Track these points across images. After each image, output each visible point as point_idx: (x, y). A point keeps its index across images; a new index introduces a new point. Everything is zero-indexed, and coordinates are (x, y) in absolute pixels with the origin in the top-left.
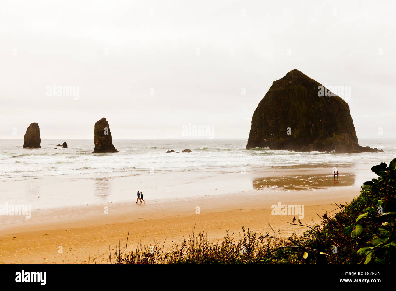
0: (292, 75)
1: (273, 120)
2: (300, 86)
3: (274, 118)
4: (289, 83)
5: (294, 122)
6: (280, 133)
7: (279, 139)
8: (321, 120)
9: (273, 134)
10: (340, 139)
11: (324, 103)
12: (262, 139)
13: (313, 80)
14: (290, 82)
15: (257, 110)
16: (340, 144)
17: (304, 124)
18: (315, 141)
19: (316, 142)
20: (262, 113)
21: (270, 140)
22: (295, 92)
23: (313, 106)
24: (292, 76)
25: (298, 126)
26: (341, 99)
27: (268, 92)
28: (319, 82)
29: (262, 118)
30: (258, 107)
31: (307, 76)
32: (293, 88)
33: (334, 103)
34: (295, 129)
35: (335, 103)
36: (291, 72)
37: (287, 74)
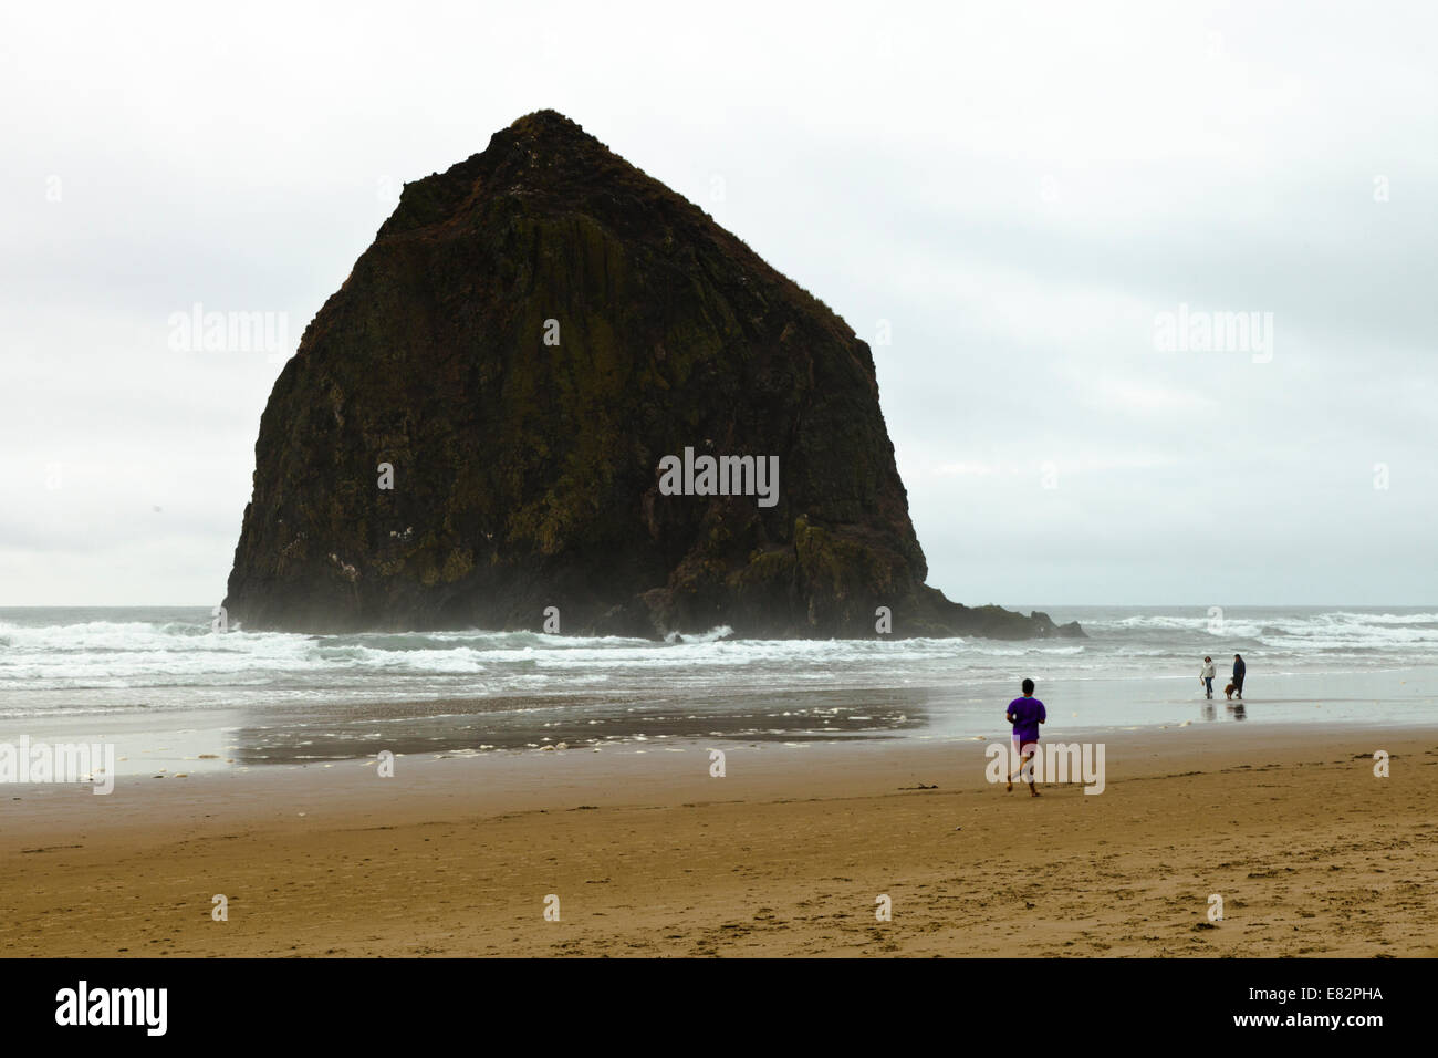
0: (528, 146)
1: (406, 439)
2: (582, 216)
3: (409, 422)
4: (510, 198)
5: (543, 450)
6: (447, 523)
7: (440, 562)
8: (708, 441)
9: (401, 531)
10: (835, 552)
11: (727, 329)
12: (329, 562)
13: (657, 186)
14: (516, 190)
15: (292, 366)
16: (836, 586)
17: (606, 466)
18: (681, 568)
19: (685, 573)
20: (328, 388)
21: (386, 570)
22: (548, 254)
23: (661, 352)
24: (526, 154)
25: (565, 479)
26: (830, 310)
27: (372, 249)
28: (692, 201)
29: (331, 423)
30: (300, 350)
31: (619, 159)
32: (537, 229)
33: (787, 331)
34: (550, 494)
35: (792, 332)
36: (518, 124)
37: (496, 138)
